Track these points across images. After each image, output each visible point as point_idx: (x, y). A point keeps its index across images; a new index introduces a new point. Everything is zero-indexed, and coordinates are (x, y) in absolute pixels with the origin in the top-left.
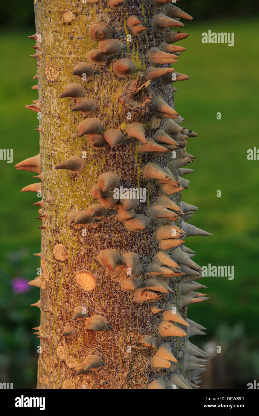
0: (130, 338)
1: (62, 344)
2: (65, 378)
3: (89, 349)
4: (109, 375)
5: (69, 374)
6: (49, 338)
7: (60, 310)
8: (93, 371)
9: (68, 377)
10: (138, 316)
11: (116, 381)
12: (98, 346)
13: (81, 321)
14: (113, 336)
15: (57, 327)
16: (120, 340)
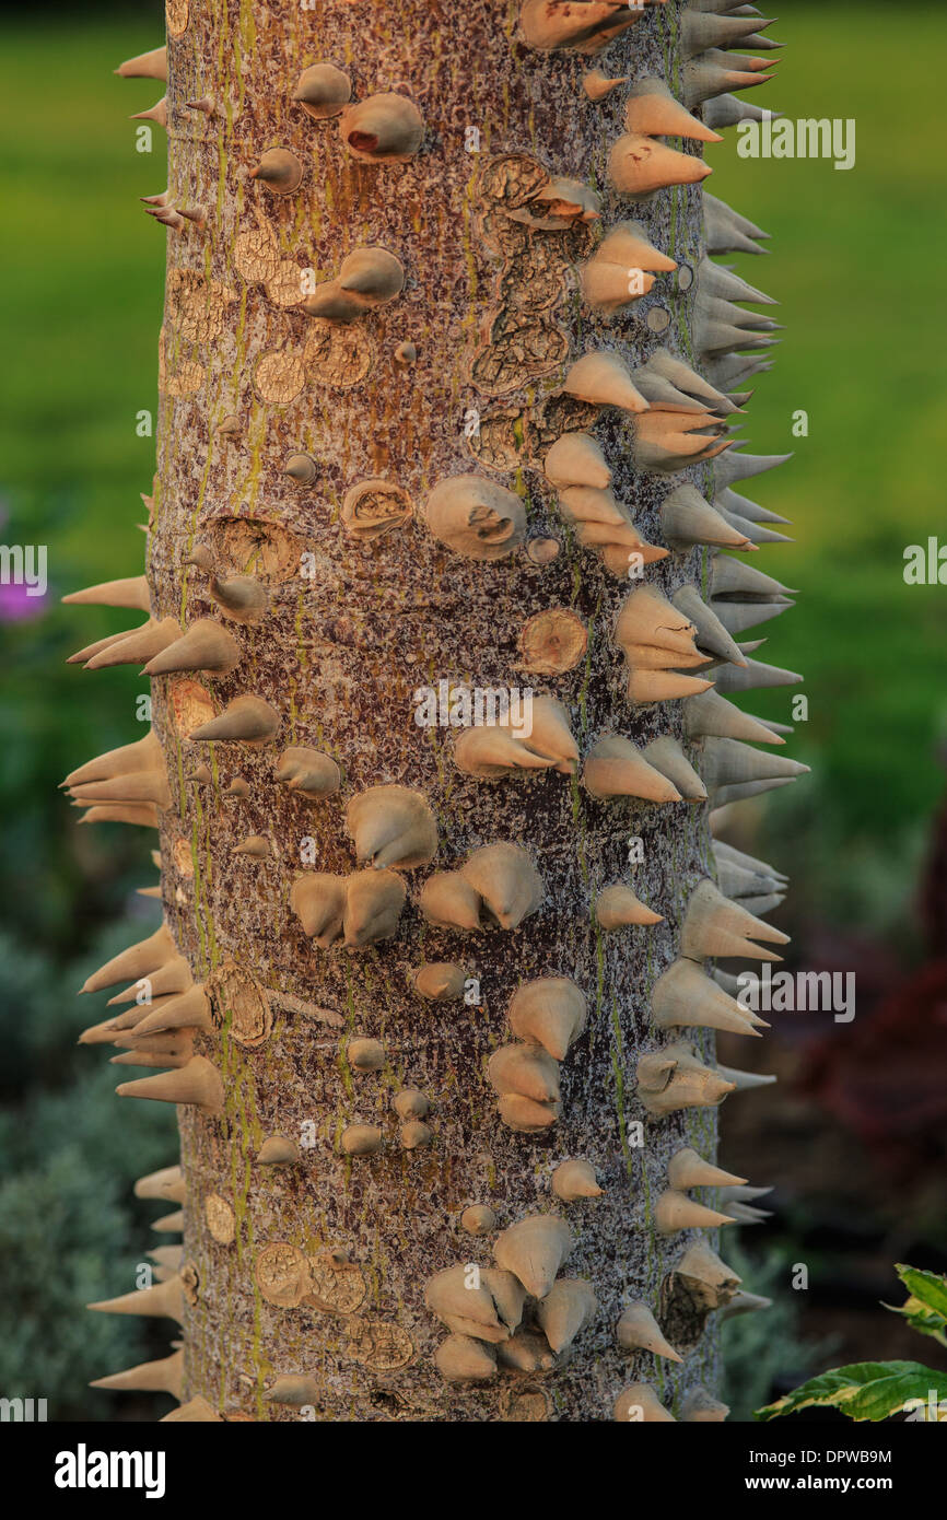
0: (504, 182)
1: (254, 225)
2: (266, 350)
3: (356, 229)
4: (428, 324)
5: (282, 331)
6: (205, 212)
7: (247, 93)
8: (370, 311)
9: (278, 345)
10: (535, 99)
11: (452, 344)
12: (387, 213)
13: (323, 122)
14: (442, 173)
15: (235, 163)
16: (469, 189)
